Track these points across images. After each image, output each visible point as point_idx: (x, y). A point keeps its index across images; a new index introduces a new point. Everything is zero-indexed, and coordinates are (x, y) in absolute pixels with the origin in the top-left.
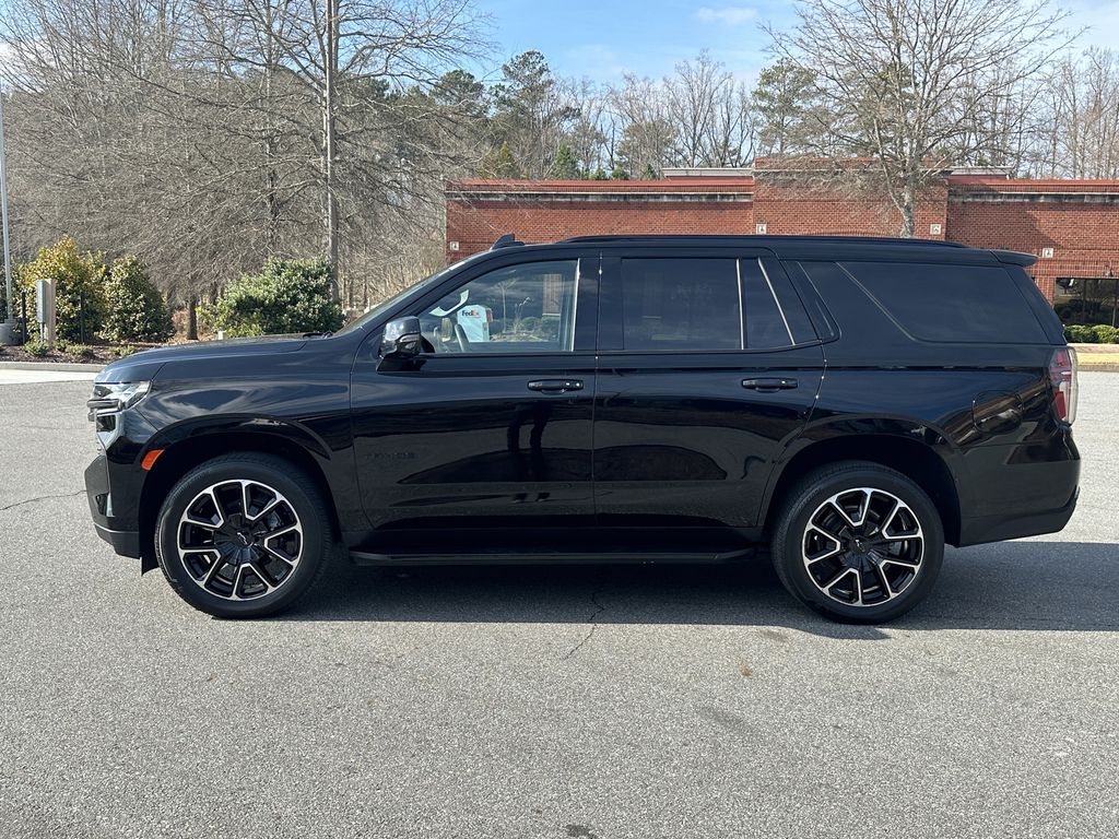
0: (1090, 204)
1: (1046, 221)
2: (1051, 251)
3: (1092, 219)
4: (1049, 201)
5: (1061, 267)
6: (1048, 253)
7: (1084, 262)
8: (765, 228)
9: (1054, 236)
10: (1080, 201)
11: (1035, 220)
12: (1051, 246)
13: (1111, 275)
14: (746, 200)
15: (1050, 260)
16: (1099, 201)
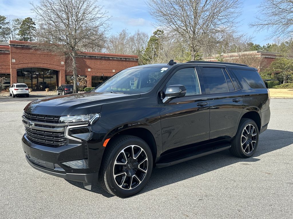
0: (97, 58)
1: (88, 62)
2: (90, 69)
3: (98, 62)
4: (88, 57)
5: (92, 73)
6: (89, 70)
7: (97, 72)
8: (15, 60)
9: (90, 66)
10: (95, 57)
11: (86, 62)
12: (90, 68)
13: (103, 75)
14: (8, 52)
15: (90, 72)
16: (99, 58)
